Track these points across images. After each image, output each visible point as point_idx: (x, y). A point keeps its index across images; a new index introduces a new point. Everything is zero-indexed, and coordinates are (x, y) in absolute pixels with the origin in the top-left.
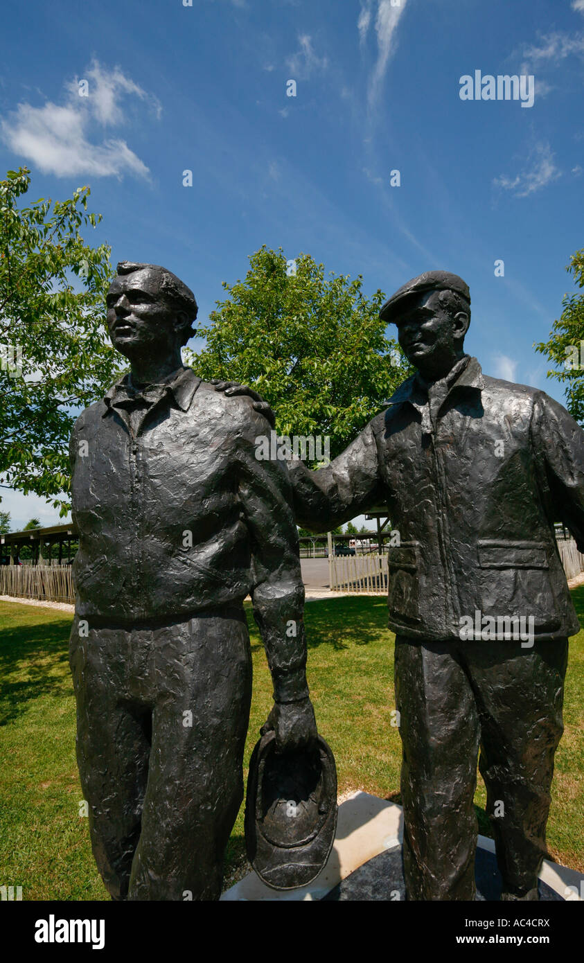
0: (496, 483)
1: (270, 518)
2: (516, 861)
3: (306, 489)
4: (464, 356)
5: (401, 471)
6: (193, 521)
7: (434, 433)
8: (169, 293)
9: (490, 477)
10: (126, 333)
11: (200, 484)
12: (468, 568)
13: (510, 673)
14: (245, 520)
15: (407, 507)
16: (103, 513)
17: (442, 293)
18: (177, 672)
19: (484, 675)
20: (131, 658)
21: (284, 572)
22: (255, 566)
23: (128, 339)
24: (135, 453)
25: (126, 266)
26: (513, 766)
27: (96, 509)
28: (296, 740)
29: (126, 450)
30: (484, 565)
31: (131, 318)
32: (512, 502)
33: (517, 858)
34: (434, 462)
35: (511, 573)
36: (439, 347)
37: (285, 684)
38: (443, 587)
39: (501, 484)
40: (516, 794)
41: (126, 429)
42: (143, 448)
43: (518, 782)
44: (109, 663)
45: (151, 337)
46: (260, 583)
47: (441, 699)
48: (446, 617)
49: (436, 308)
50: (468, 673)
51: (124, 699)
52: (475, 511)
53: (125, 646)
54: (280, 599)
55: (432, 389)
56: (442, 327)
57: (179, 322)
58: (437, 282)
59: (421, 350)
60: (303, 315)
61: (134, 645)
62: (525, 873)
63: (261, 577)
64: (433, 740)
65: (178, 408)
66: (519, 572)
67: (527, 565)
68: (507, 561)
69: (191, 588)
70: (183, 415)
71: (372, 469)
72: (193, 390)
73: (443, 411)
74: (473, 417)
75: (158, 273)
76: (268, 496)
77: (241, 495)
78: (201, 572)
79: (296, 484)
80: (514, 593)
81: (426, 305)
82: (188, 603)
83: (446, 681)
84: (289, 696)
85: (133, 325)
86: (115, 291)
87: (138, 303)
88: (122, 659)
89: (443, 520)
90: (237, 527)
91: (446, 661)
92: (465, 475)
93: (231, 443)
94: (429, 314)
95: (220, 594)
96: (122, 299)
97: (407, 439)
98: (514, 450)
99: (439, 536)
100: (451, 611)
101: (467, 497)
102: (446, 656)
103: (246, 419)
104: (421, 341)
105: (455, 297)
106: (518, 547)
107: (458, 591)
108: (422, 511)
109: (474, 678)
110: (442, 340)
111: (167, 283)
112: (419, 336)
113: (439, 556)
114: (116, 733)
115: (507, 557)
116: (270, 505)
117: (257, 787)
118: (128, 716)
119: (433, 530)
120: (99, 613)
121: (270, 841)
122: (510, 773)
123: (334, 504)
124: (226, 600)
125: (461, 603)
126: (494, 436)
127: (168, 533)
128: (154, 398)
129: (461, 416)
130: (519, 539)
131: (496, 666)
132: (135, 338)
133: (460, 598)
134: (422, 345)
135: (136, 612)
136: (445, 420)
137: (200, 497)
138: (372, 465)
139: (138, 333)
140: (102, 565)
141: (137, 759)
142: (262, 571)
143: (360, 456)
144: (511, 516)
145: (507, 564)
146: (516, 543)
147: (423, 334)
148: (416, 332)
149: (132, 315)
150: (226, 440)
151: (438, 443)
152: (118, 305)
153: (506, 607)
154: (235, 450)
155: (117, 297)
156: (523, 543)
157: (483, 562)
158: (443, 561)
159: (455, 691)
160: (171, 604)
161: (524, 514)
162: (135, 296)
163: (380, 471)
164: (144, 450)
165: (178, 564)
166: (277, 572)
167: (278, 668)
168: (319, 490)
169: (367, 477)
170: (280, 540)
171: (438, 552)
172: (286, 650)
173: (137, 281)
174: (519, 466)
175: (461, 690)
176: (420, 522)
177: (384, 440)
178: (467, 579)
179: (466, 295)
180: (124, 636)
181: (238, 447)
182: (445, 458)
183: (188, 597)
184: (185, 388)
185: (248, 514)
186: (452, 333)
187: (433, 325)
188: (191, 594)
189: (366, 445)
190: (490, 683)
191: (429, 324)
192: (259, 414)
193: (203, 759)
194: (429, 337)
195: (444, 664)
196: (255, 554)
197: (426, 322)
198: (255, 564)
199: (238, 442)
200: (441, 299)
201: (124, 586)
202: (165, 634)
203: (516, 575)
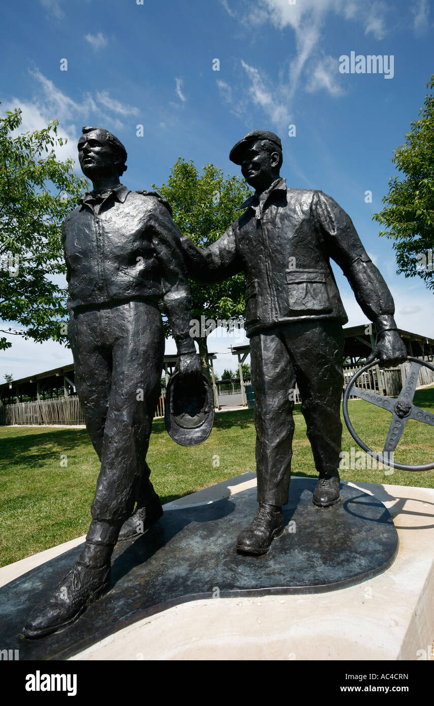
0: (294, 237)
1: (170, 256)
2: (322, 456)
3: (192, 252)
4: (279, 178)
5: (247, 245)
6: (129, 252)
7: (262, 218)
8: (111, 143)
9: (290, 235)
10: (90, 162)
11: (132, 235)
12: (282, 286)
13: (307, 340)
14: (157, 258)
15: (251, 263)
16: (83, 253)
17: (263, 141)
18: (124, 326)
19: (294, 344)
20: (100, 324)
21: (179, 286)
22: (164, 284)
23: (90, 165)
24: (98, 222)
25: (87, 128)
26: (314, 395)
27: (79, 252)
28: (190, 371)
29: (93, 222)
30: (289, 282)
31: (92, 154)
32: (303, 248)
33: (322, 454)
34: (262, 234)
35: (305, 285)
36: (263, 172)
37: (183, 344)
38: (270, 299)
39: (297, 238)
40: (317, 412)
41: (92, 212)
42: (102, 220)
43: (317, 403)
44: (89, 328)
45: (102, 164)
46: (167, 292)
47: (270, 357)
48: (272, 314)
49: (260, 150)
50: (286, 345)
51: (98, 346)
52: (283, 255)
53: (97, 318)
54: (177, 299)
55: (261, 196)
56: (263, 161)
57: (117, 159)
58: (259, 135)
59: (253, 174)
60: (208, 203)
61: (101, 317)
62: (328, 464)
63: (167, 289)
64: (267, 378)
65: (119, 202)
66: (309, 285)
67: (313, 281)
68: (302, 279)
69: (129, 286)
70: (121, 205)
71: (232, 248)
72: (126, 194)
73: (266, 206)
74: (282, 207)
75: (104, 133)
76: (168, 244)
77: (154, 244)
78: (134, 278)
79: (186, 248)
80: (306, 295)
81: (254, 148)
82: (128, 293)
83: (273, 348)
84: (185, 350)
85: (93, 158)
86: (82, 141)
87: (95, 147)
88: (96, 325)
89: (269, 264)
90: (152, 260)
91: (273, 339)
92: (278, 237)
93: (147, 217)
94: (256, 153)
95: (145, 291)
96: (86, 144)
97: (250, 227)
98: (302, 219)
99: (267, 273)
100: (274, 310)
101: (279, 248)
102: (273, 336)
103: (154, 205)
104: (252, 169)
105: (271, 144)
106: (308, 272)
107: (278, 300)
108: (258, 262)
109: (289, 346)
110: (263, 168)
111: (109, 137)
112: (251, 166)
113: (267, 284)
114: (95, 364)
115: (302, 277)
116: (169, 249)
117: (170, 399)
118: (100, 356)
119: (264, 271)
120: (83, 303)
121: (178, 425)
122: (312, 400)
123: (210, 264)
124: (147, 295)
125: (279, 305)
126: (292, 214)
127: (116, 259)
128: (106, 196)
129: (276, 208)
130: (309, 268)
131: (299, 337)
132: (94, 165)
133: (278, 302)
134: (253, 171)
135: (101, 299)
136: (267, 211)
137: (132, 241)
138: (233, 246)
139: (96, 162)
140: (83, 279)
141: (106, 379)
142: (167, 286)
143: (226, 242)
144: (303, 256)
145: (302, 280)
146: (307, 270)
147: (253, 165)
148: (249, 164)
149: (92, 153)
150: (145, 215)
151: (264, 224)
152: (84, 147)
153: (302, 302)
154: (149, 220)
155: (83, 144)
156: (311, 270)
157: (289, 281)
158: (269, 285)
159: (278, 353)
160: (119, 293)
161: (311, 254)
162: (93, 143)
163: (237, 249)
164: (102, 221)
165: (122, 274)
166: (175, 286)
167: (178, 335)
168: (200, 254)
169: (229, 252)
170: (176, 269)
171: (267, 282)
172: (182, 326)
173: (93, 136)
174: (306, 228)
175: (282, 354)
176: (257, 268)
177: (238, 231)
178: (281, 292)
179: (278, 143)
180: (96, 313)
181: (150, 219)
182: (268, 230)
183: (128, 290)
184: (122, 192)
185: (158, 253)
186: (270, 164)
187: (258, 159)
188: (129, 289)
189: (229, 236)
190: (297, 348)
191: (256, 159)
192: (162, 204)
193: (138, 364)
194: (256, 166)
195: (272, 340)
196: (163, 278)
197: (254, 158)
198: (163, 283)
199: (151, 216)
200: (262, 144)
201: (95, 286)
202: (117, 310)
203: (307, 286)
